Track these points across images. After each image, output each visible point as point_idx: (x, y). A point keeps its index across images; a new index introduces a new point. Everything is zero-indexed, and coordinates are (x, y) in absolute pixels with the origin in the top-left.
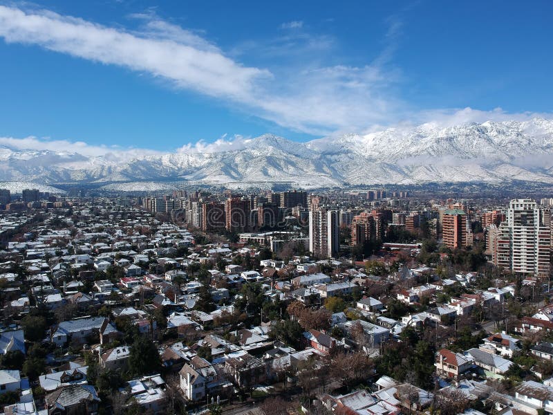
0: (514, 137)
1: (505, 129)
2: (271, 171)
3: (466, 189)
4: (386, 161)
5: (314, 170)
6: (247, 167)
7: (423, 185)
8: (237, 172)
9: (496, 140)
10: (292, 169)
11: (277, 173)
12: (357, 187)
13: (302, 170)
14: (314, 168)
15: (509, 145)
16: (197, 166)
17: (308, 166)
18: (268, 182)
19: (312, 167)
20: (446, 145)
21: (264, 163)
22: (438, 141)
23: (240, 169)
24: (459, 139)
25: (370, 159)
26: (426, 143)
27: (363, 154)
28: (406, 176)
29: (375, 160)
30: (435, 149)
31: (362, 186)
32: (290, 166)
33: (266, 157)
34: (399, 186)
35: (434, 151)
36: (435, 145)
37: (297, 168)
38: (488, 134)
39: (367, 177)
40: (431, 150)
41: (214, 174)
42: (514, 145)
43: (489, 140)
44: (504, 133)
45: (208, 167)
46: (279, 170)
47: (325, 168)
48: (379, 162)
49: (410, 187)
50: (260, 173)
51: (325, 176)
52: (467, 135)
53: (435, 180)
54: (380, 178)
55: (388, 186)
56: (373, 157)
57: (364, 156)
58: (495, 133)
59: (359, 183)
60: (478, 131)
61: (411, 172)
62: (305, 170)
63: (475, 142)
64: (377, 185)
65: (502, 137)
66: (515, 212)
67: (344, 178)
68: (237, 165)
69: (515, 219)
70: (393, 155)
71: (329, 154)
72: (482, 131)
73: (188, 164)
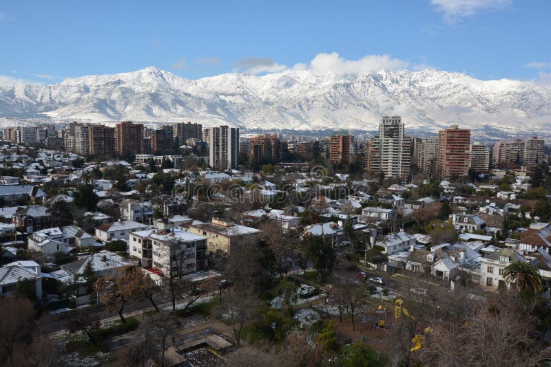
0: (406, 86)
1: (398, 78)
2: (156, 110)
3: (361, 136)
4: (284, 105)
5: (206, 111)
6: (126, 105)
7: (320, 131)
8: (114, 110)
9: (390, 89)
10: (180, 109)
11: (164, 113)
12: (253, 131)
13: (193, 110)
14: (206, 109)
15: (402, 95)
16: (62, 101)
17: (200, 106)
18: (153, 123)
19: (204, 108)
20: (342, 90)
21: (147, 100)
22: (335, 87)
23: (118, 107)
24: (356, 86)
25: (267, 103)
26: (324, 88)
27: (260, 97)
28: (303, 121)
29: (273, 104)
30: (333, 94)
31: (258, 131)
32: (178, 106)
33: (151, 94)
34: (296, 131)
35: (331, 96)
36: (332, 90)
37: (187, 109)
38: (383, 82)
39: (264, 121)
40: (328, 95)
41: (86, 111)
42: (406, 94)
43: (384, 88)
44: (397, 82)
45: (77, 102)
46: (166, 109)
47: (219, 110)
48: (276, 105)
49: (307, 133)
50: (144, 112)
51: (219, 118)
52: (363, 82)
53: (332, 127)
54: (277, 123)
55: (285, 131)
56: (271, 100)
57: (260, 99)
58: (390, 82)
59: (255, 128)
60: (374, 78)
61: (308, 118)
62: (196, 111)
63: (371, 89)
64: (273, 130)
65: (395, 86)
66: (385, 126)
67: (240, 122)
68: (113, 102)
69: (385, 132)
70: (291, 99)
71: (223, 94)
72: (377, 79)
73: (51, 98)
